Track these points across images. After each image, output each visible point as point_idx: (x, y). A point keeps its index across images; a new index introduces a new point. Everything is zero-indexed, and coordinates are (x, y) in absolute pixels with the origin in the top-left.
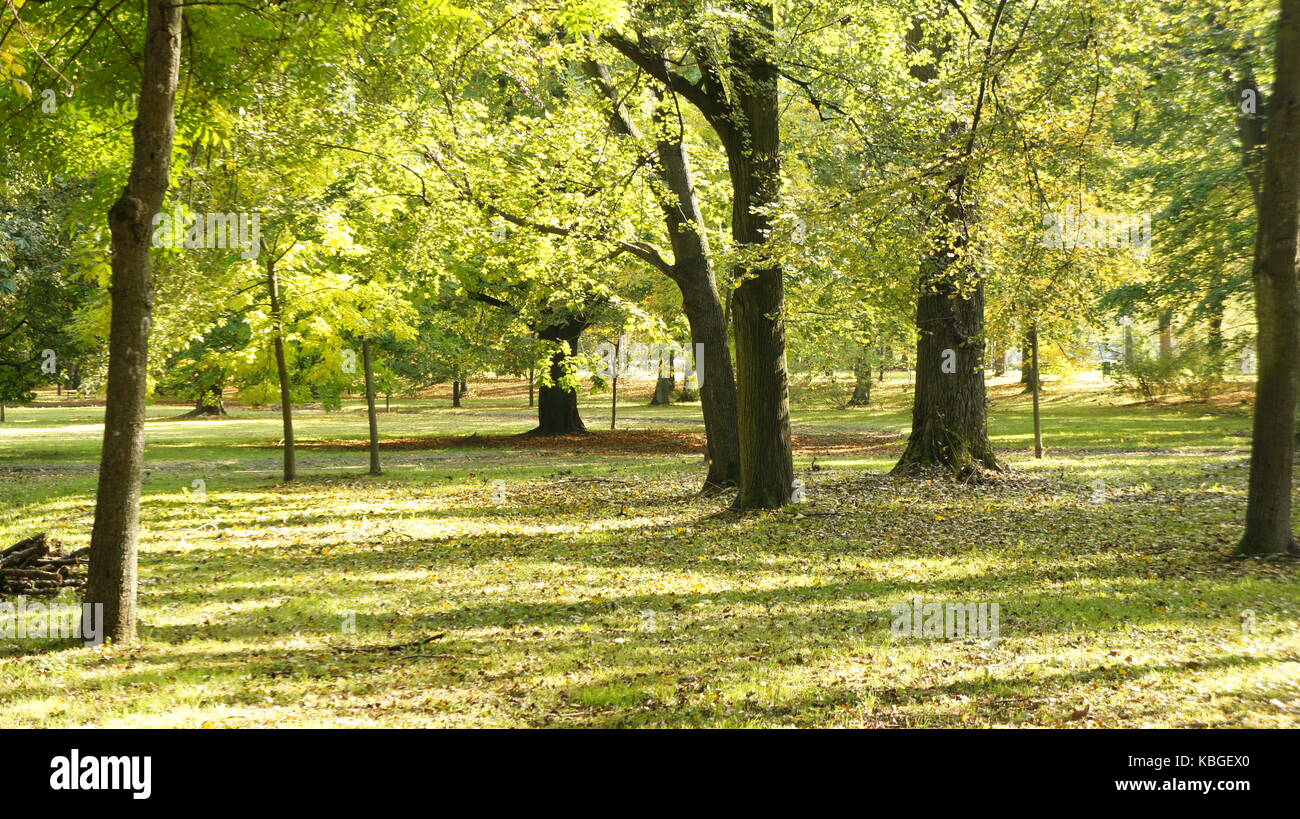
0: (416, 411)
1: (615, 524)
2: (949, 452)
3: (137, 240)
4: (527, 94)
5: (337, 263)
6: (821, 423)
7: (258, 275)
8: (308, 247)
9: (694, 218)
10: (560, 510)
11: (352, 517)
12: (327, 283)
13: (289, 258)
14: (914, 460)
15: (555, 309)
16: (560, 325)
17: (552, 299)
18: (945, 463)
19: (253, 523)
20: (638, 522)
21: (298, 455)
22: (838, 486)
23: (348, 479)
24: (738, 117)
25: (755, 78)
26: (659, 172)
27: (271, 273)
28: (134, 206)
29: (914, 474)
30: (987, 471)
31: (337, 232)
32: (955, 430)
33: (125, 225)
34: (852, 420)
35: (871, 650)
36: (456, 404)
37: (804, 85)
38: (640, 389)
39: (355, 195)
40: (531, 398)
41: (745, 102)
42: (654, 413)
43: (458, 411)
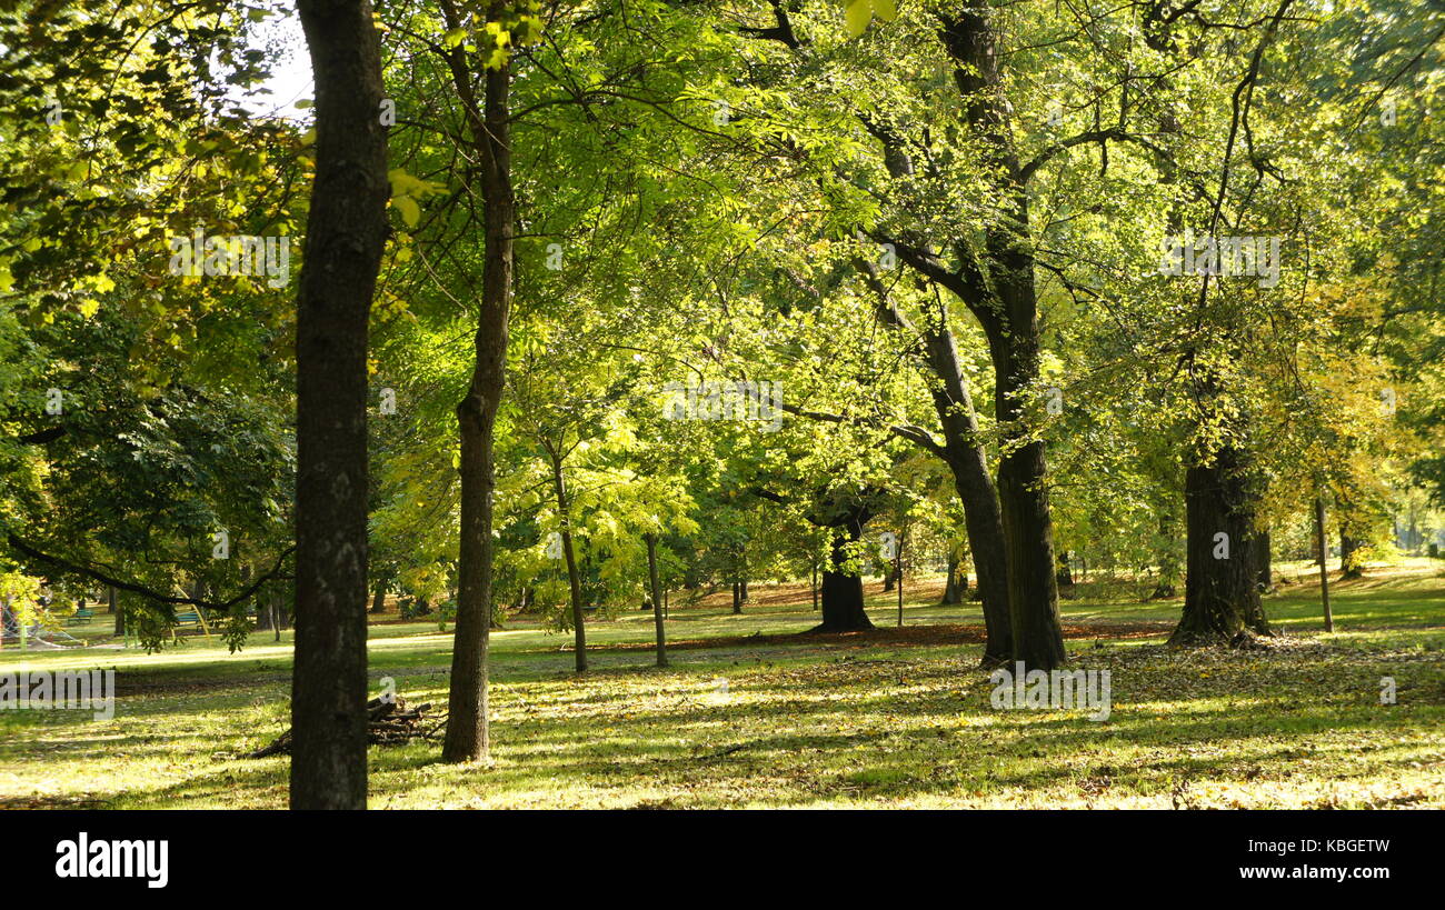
0: (696, 618)
1: (894, 692)
2: (1221, 619)
3: (481, 429)
4: (803, 285)
5: (622, 458)
6: (1119, 615)
7: (546, 473)
8: (596, 445)
9: (963, 402)
10: (840, 683)
11: (646, 694)
12: (612, 478)
13: (573, 456)
14: (1188, 629)
15: (837, 499)
16: (842, 515)
17: (831, 487)
18: (1219, 632)
19: (555, 702)
20: (915, 689)
21: (589, 657)
22: (1113, 655)
23: (639, 672)
24: (996, 304)
25: (1010, 267)
26: (925, 360)
27: (557, 470)
28: (478, 402)
29: (1188, 643)
30: (1261, 638)
31: (621, 432)
32: (1227, 598)
33: (471, 418)
34: (1152, 611)
35: (1097, 747)
36: (737, 611)
37: (1058, 272)
38: (931, 590)
39: (637, 391)
40: (816, 603)
41: (1003, 289)
42: (946, 612)
43: (739, 617)
